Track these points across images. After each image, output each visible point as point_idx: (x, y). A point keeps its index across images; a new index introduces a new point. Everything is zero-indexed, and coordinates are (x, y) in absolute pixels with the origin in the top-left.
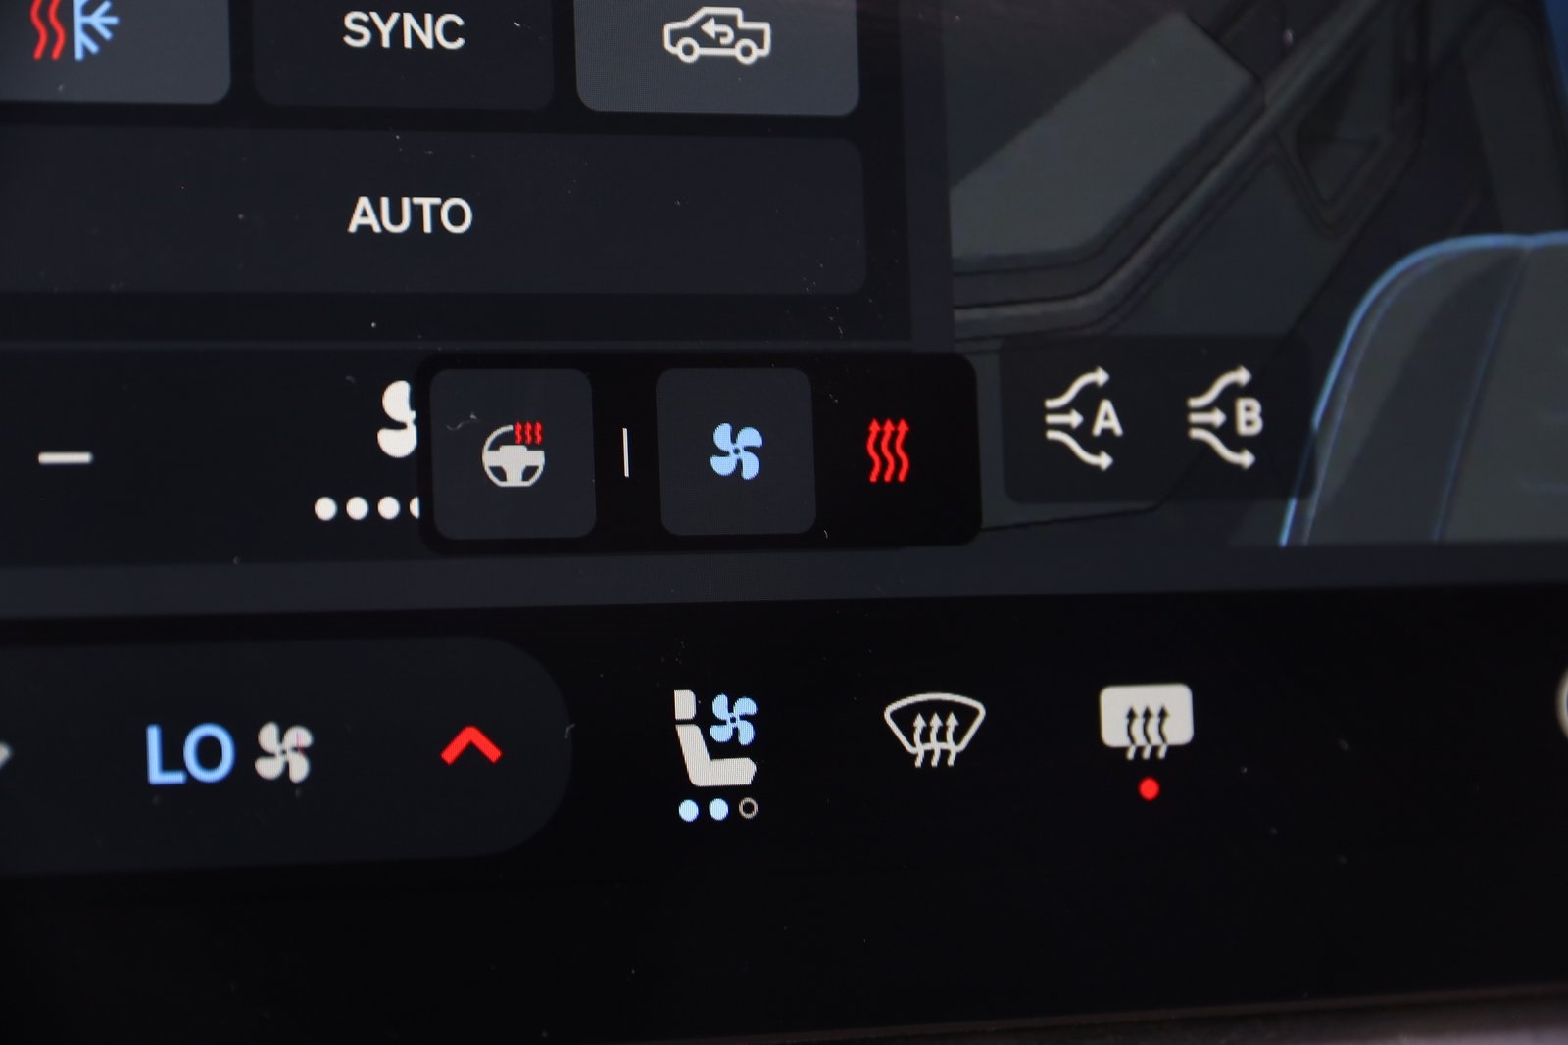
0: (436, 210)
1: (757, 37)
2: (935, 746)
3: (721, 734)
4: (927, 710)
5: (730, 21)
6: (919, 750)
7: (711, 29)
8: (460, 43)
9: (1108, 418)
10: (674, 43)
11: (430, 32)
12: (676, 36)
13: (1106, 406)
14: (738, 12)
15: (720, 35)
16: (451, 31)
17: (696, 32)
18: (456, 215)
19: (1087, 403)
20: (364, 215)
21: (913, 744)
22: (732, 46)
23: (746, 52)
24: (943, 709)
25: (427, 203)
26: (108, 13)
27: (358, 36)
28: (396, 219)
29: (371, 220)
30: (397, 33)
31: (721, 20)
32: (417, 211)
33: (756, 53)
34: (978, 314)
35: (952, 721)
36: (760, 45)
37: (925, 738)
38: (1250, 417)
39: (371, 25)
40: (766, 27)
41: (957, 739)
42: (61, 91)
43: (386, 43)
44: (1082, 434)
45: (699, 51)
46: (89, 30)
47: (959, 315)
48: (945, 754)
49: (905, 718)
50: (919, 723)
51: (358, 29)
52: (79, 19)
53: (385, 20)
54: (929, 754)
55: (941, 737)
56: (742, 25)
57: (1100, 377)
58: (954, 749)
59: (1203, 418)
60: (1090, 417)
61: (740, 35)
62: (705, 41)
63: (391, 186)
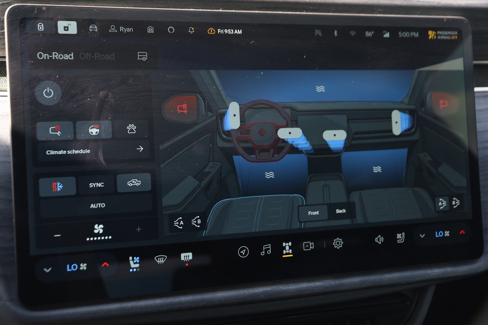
0: (101, 205)
1: (139, 182)
2: (161, 261)
3: (135, 261)
4: (160, 257)
5: (136, 181)
6: (159, 262)
7: (133, 182)
8: (103, 186)
9: (182, 223)
10: (129, 184)
11: (100, 185)
12: (129, 183)
13: (182, 221)
14: (137, 180)
15: (134, 183)
16: (102, 185)
17: (131, 182)
18: (103, 205)
19: (179, 221)
20: (92, 206)
21: (158, 261)
22: (136, 184)
23: (138, 184)
24: (162, 257)
25: (100, 204)
26: (62, 186)
27: (91, 186)
28: (96, 206)
29: (93, 207)
30: (96, 185)
31: (134, 181)
32: (98, 205)
33: (139, 184)
34: (166, 212)
35: (163, 258)
36: (139, 183)
37: (160, 260)
38: (199, 221)
39: (92, 185)
40: (140, 181)
41: (164, 260)
42: (56, 195)
43: (94, 186)
44: (179, 225)
45: (132, 185)
46: (59, 188)
47: (163, 212)
48: (162, 262)
49: (157, 258)
50: (159, 259)
51: (91, 185)
52: (58, 187)
53: (94, 184)
54: (160, 262)
55: (162, 260)
56: (137, 181)
57: (181, 218)
58: (163, 262)
59: (193, 222)
60: (179, 223)
61: (137, 182)
62: (133, 183)
63: (95, 202)
